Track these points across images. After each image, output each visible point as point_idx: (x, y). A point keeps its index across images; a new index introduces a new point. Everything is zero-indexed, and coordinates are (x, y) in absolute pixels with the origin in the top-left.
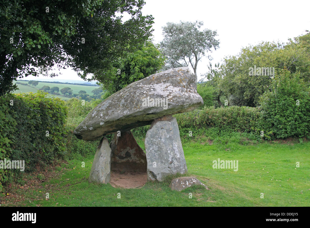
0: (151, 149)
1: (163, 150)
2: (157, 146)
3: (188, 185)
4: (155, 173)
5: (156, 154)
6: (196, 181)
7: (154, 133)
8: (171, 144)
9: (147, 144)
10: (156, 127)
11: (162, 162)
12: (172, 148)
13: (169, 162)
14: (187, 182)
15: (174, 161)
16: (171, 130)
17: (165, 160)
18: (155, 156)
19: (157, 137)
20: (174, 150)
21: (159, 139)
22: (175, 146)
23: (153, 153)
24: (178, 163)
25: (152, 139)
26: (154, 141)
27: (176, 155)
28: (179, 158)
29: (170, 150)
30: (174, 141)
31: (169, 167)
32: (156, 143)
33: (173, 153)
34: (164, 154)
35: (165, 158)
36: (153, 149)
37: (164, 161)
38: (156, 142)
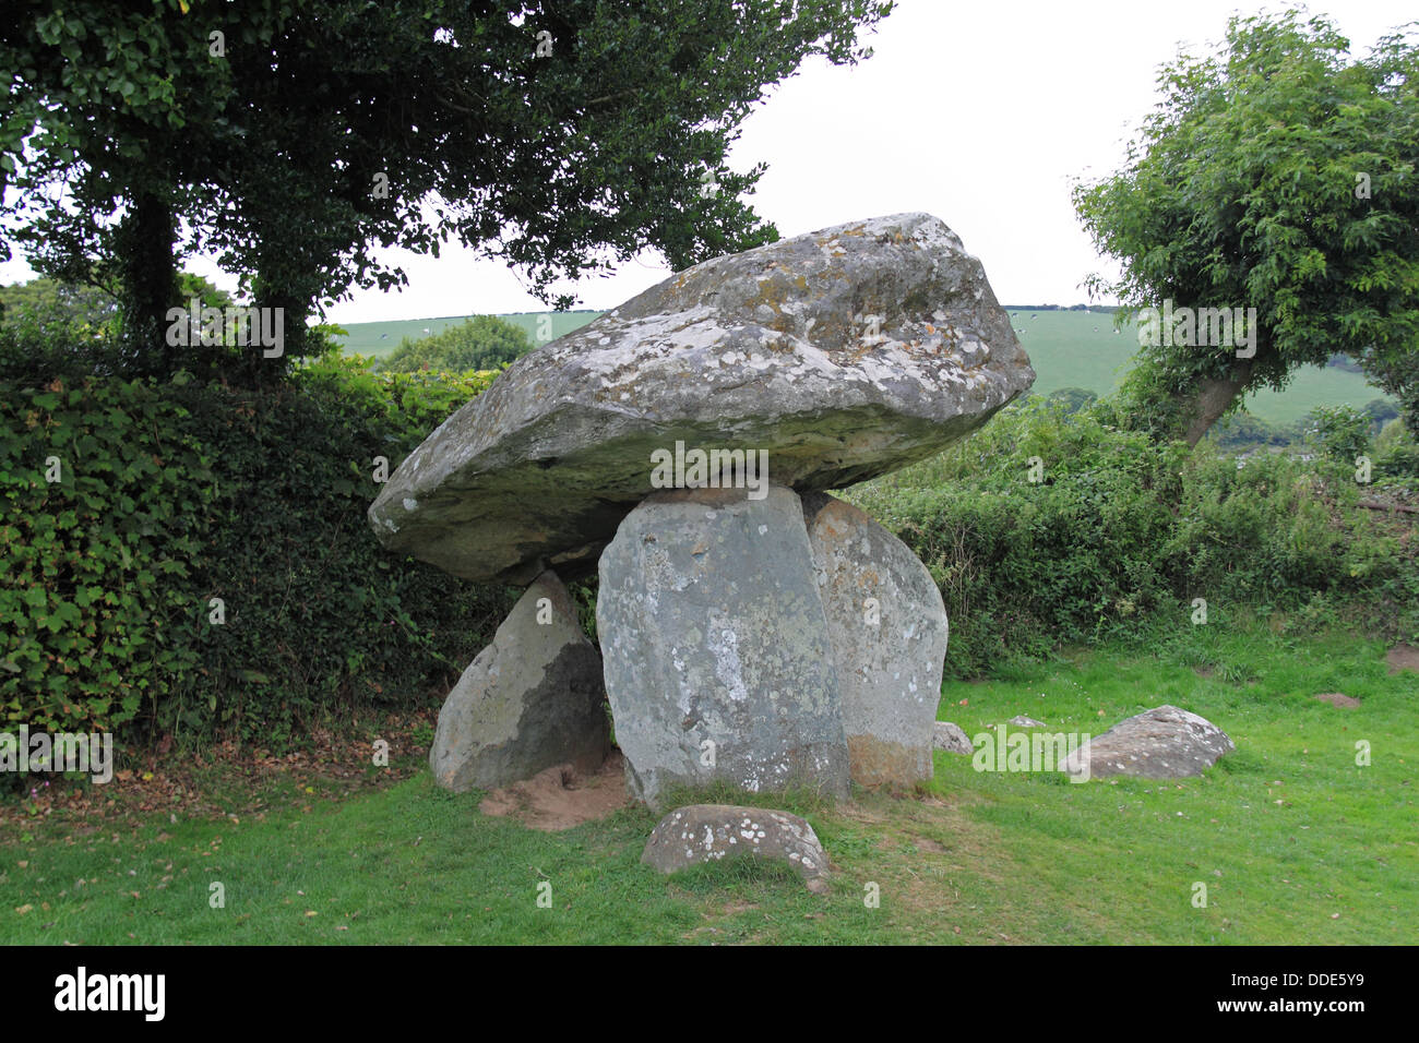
0: (617, 644)
1: (656, 651)
2: (635, 632)
3: (709, 847)
4: (639, 770)
5: (634, 668)
6: (762, 834)
7: (621, 562)
8: (698, 625)
9: (604, 618)
10: (628, 535)
11: (657, 718)
12: (701, 646)
13: (681, 718)
14: (709, 831)
15: (706, 714)
16: (697, 555)
17: (666, 709)
18: (632, 681)
19: (632, 584)
20: (713, 658)
21: (640, 597)
22: (721, 640)
23: (626, 663)
24: (729, 731)
25: (615, 592)
26: (623, 606)
27: (719, 683)
28: (737, 703)
29: (686, 657)
30: (717, 612)
31: (682, 747)
32: (630, 615)
33: (703, 677)
34: (662, 677)
35: (667, 697)
36: (623, 646)
37: (662, 713)
38: (628, 606)
